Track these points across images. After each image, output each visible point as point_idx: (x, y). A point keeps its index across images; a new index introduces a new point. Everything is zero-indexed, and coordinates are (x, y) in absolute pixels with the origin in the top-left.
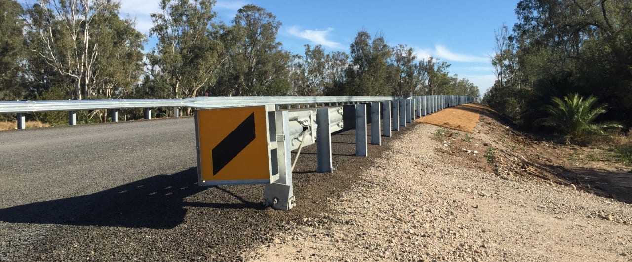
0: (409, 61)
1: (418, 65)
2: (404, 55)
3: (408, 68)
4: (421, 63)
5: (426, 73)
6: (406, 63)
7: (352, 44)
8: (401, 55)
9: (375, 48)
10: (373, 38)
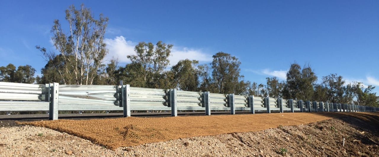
0: (339, 85)
1: (346, 87)
2: (335, 81)
3: (338, 90)
4: (349, 87)
5: (353, 93)
6: (337, 86)
7: (288, 74)
8: (333, 81)
9: (305, 75)
10: (302, 68)
